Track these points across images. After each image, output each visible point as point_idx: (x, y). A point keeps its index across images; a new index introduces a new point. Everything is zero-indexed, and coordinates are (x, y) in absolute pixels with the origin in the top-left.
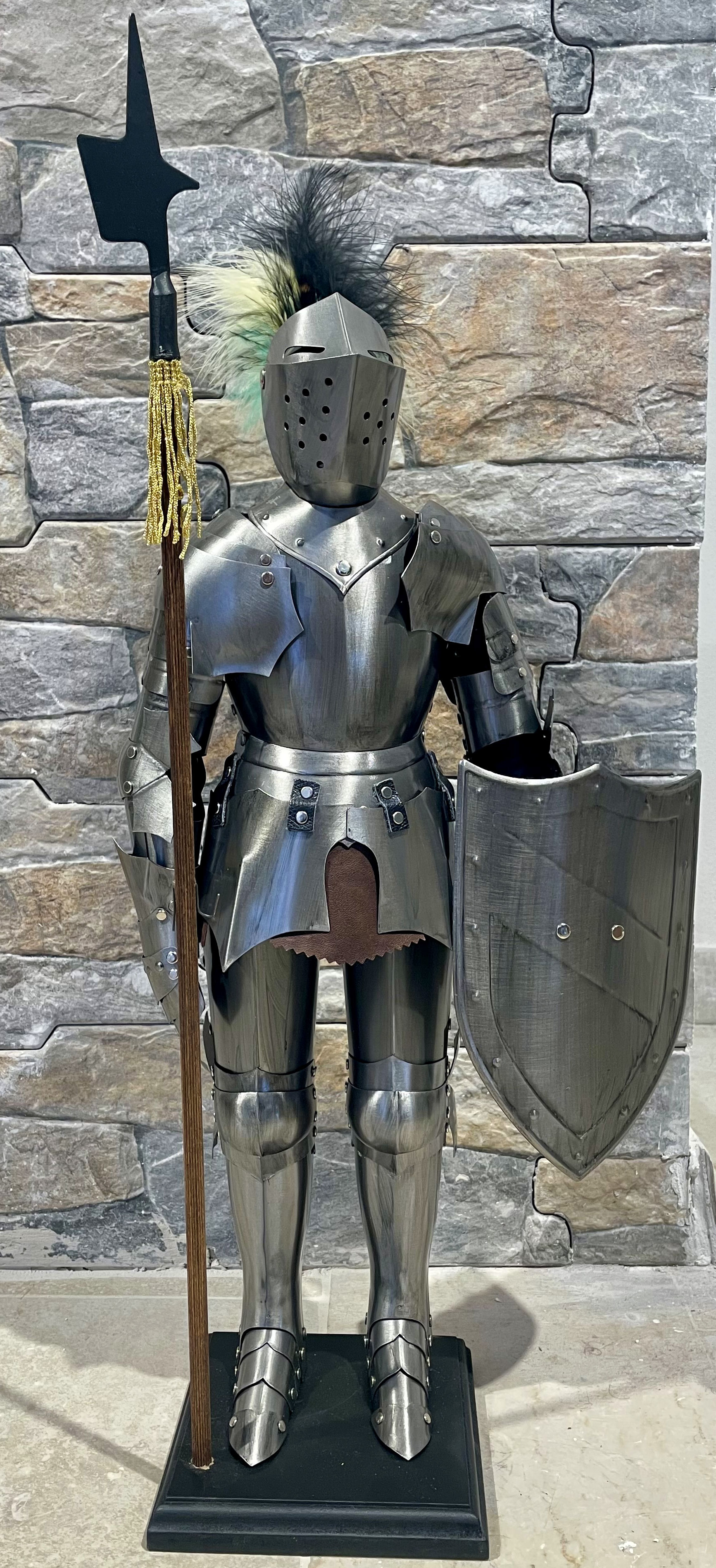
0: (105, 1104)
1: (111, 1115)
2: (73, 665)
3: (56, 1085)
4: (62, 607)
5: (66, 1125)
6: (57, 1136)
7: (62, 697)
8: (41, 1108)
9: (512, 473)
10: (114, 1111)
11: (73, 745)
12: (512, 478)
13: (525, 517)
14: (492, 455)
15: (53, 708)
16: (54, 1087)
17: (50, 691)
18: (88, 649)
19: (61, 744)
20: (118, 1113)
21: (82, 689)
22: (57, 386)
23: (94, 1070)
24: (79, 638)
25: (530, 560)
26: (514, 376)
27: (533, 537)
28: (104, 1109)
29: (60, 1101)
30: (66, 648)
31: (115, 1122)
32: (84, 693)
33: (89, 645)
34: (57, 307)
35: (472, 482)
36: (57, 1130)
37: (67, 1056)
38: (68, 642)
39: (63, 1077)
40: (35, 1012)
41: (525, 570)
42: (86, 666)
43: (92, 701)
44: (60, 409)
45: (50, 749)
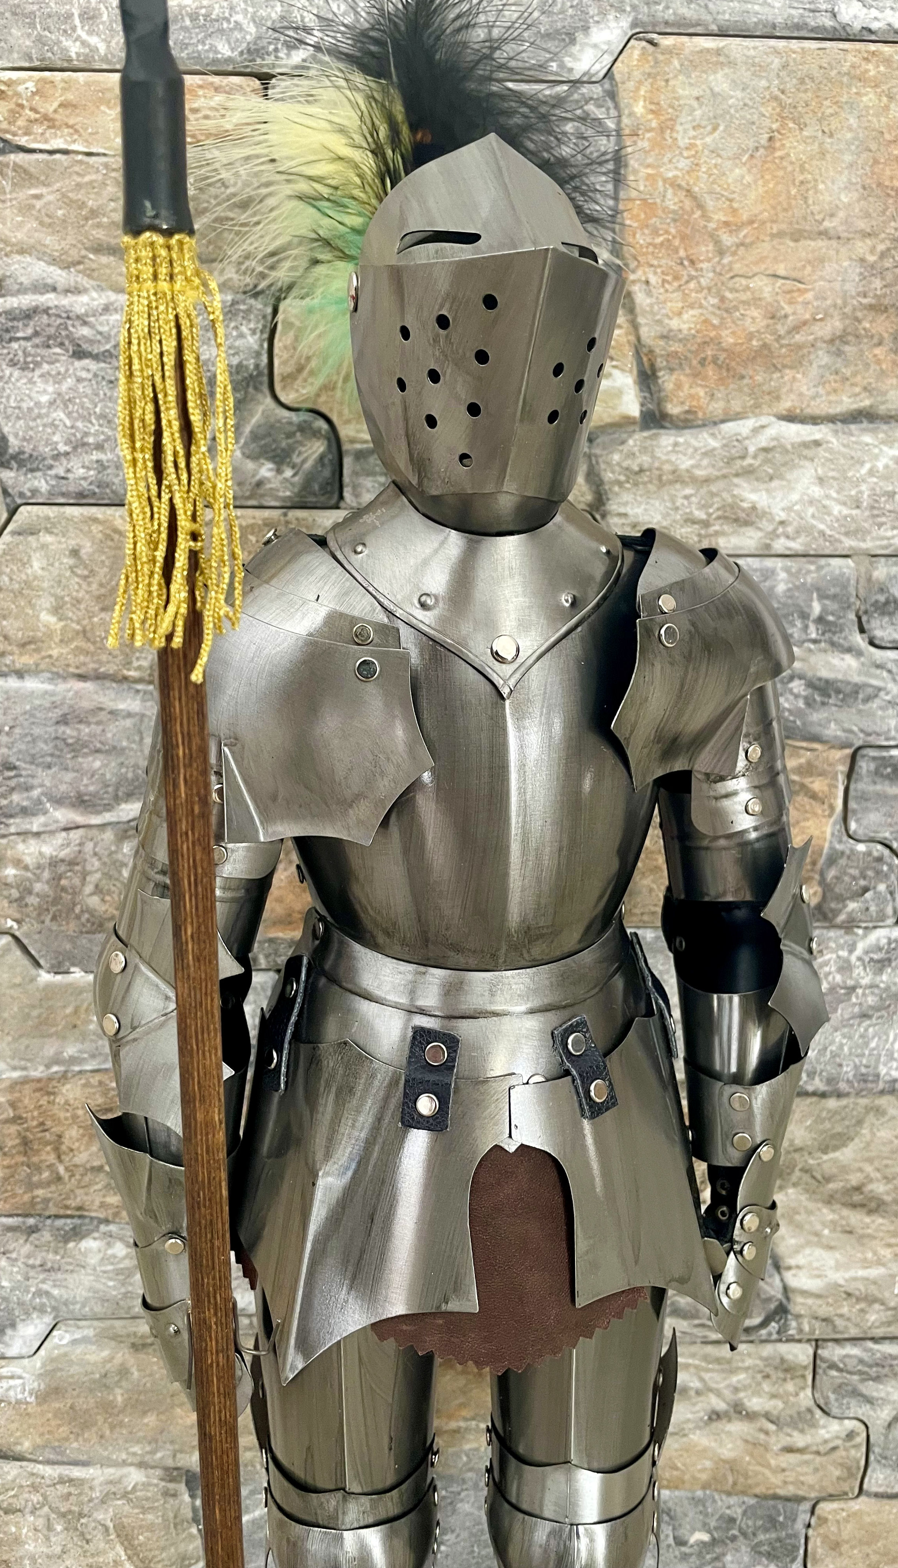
0: (138, 1442)
1: (147, 1458)
2: (78, 748)
3: (57, 1413)
4: (55, 653)
5: (76, 1472)
6: (63, 1489)
7: (59, 802)
8: (36, 1447)
9: (818, 436)
10: (153, 1452)
11: (77, 881)
12: (817, 443)
13: (837, 509)
14: (786, 404)
15: (42, 819)
16: (55, 1416)
17: (36, 793)
18: (98, 723)
19: (57, 878)
20: (159, 1455)
21: (92, 788)
22: (39, 269)
23: (118, 1391)
24: (86, 704)
25: (841, 582)
26: (829, 269)
27: (849, 543)
28: (137, 1449)
29: (67, 1439)
30: (64, 721)
31: (152, 1467)
32: (94, 795)
33: (103, 715)
34: (38, 129)
35: (752, 449)
36: (62, 1481)
37: (75, 1369)
38: (65, 709)
39: (69, 1402)
40: (20, 1303)
41: (834, 597)
42: (98, 751)
43: (108, 808)
44: (46, 311)
45: (38, 887)
